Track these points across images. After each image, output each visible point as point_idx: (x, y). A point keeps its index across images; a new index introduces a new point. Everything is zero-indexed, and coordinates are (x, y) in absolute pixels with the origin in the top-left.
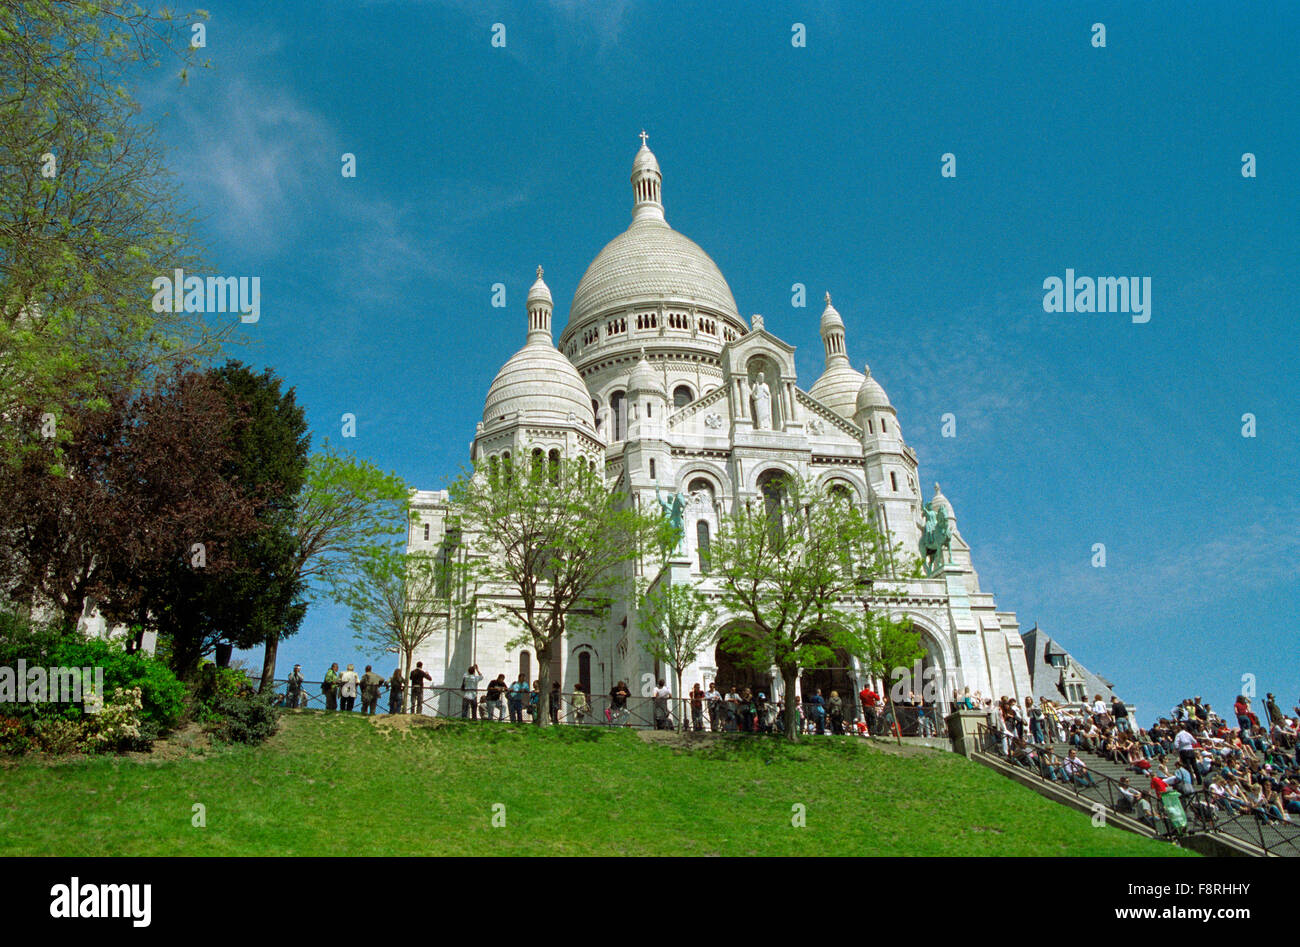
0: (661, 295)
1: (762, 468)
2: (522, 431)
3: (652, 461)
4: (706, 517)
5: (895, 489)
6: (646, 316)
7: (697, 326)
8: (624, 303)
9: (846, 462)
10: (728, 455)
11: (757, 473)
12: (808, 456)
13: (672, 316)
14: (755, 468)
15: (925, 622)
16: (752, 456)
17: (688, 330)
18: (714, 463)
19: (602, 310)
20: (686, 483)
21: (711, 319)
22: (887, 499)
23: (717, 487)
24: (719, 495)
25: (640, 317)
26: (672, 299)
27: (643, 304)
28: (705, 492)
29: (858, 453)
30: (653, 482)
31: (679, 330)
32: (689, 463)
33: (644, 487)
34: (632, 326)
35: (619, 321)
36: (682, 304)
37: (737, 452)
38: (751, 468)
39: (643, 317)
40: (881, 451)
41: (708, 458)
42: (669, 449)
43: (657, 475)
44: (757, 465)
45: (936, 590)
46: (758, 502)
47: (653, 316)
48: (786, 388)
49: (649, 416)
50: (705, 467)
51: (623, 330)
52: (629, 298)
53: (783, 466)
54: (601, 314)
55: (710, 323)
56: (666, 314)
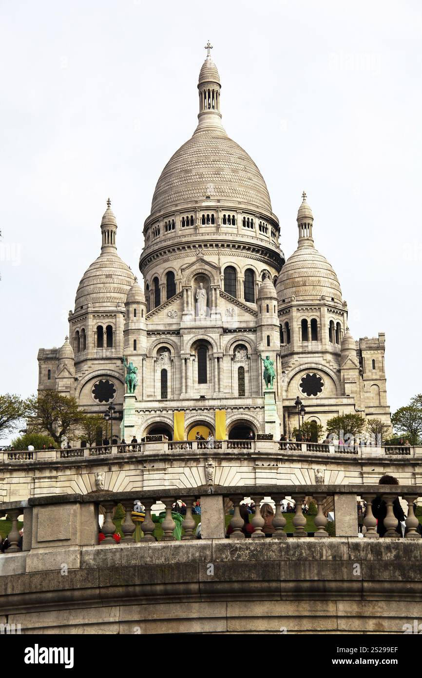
0: (196, 202)
1: (194, 339)
2: (91, 316)
3: (135, 341)
4: (166, 367)
5: (269, 345)
6: (187, 217)
7: (220, 221)
8: (174, 209)
9: (245, 331)
10: (177, 333)
11: (191, 342)
12: (221, 330)
13: (203, 216)
14: (190, 339)
15: (251, 418)
16: (189, 333)
17: (215, 225)
18: (170, 338)
19: (162, 213)
20: (156, 349)
21: (232, 214)
22: (263, 351)
23: (172, 351)
24: (172, 355)
25: (183, 218)
26: (204, 204)
27: (185, 209)
28: (166, 354)
29: (252, 325)
30: (135, 352)
31: (208, 226)
32: (157, 339)
33: (130, 355)
34: (178, 225)
35: (171, 222)
36: (209, 207)
37: (181, 331)
38: (189, 339)
39: (185, 218)
40: (263, 324)
41: (168, 336)
42: (146, 333)
43: (137, 349)
44: (192, 338)
45: (259, 402)
46: (192, 358)
47: (192, 217)
48: (213, 291)
49: (135, 316)
50: (166, 340)
51: (173, 228)
52: (176, 205)
53: (206, 337)
54: (161, 216)
55: (231, 217)
56: (200, 215)
